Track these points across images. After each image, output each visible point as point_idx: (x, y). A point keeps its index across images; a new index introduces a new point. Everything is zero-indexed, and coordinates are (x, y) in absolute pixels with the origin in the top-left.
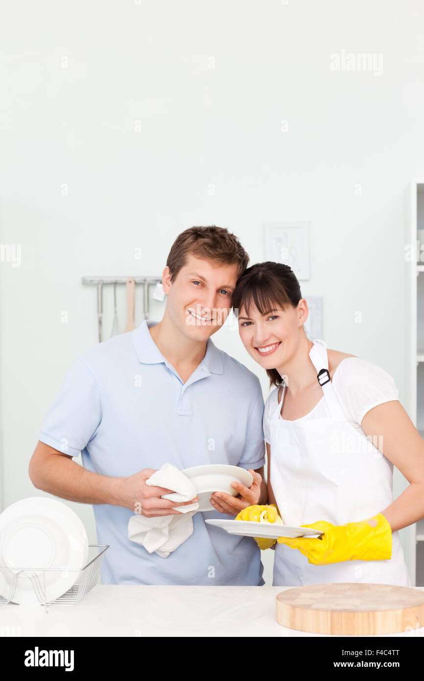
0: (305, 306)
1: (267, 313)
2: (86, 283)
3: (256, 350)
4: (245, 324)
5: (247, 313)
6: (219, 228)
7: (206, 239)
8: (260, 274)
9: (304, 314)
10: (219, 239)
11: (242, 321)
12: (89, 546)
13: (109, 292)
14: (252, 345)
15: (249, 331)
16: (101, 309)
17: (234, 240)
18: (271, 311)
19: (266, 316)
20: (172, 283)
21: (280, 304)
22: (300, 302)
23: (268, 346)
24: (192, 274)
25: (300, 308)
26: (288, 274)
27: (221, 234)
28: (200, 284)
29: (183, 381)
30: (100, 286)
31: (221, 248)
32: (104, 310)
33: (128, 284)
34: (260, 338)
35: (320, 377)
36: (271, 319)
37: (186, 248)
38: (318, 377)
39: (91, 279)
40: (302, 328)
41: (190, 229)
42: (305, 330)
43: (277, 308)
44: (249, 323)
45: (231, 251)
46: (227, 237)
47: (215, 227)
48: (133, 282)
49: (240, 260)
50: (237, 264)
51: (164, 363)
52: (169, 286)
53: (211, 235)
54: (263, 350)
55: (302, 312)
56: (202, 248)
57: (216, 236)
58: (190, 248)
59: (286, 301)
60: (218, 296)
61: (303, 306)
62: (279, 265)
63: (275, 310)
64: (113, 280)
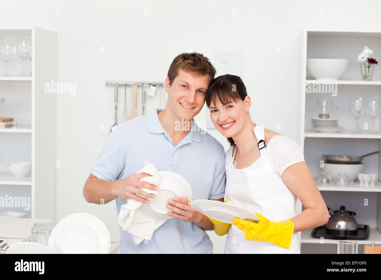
0: (249, 100)
1: (226, 104)
2: (108, 85)
3: (220, 127)
4: (214, 111)
5: (215, 104)
6: (197, 54)
7: (190, 61)
8: (222, 81)
9: (249, 104)
10: (198, 61)
11: (212, 109)
12: (111, 242)
13: (122, 90)
14: (218, 123)
15: (216, 116)
16: (117, 100)
17: (207, 61)
18: (228, 103)
19: (226, 106)
20: (170, 86)
21: (233, 98)
22: (246, 97)
23: (228, 123)
24: (181, 81)
25: (246, 101)
26: (239, 81)
27: (199, 57)
28: (186, 87)
29: (175, 144)
30: (116, 87)
31: (198, 66)
32: (119, 101)
33: (133, 85)
34: (222, 119)
35: (259, 145)
36: (228, 107)
37: (178, 66)
38: (258, 144)
39: (111, 82)
40: (247, 113)
41: (181, 55)
42: (250, 115)
43: (232, 101)
44: (216, 111)
45: (204, 67)
46: (202, 59)
47: (195, 53)
48: (136, 85)
49: (210, 73)
50: (208, 75)
51: (164, 134)
52: (169, 88)
53: (192, 58)
54: (225, 126)
55: (247, 103)
56: (187, 66)
57: (196, 58)
58: (180, 66)
59: (237, 97)
60: (197, 94)
61: (248, 100)
62: (234, 76)
63: (231, 102)
64: (125, 83)
